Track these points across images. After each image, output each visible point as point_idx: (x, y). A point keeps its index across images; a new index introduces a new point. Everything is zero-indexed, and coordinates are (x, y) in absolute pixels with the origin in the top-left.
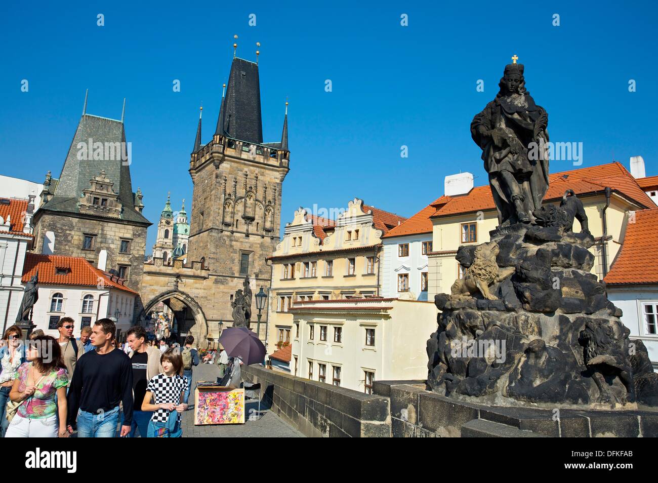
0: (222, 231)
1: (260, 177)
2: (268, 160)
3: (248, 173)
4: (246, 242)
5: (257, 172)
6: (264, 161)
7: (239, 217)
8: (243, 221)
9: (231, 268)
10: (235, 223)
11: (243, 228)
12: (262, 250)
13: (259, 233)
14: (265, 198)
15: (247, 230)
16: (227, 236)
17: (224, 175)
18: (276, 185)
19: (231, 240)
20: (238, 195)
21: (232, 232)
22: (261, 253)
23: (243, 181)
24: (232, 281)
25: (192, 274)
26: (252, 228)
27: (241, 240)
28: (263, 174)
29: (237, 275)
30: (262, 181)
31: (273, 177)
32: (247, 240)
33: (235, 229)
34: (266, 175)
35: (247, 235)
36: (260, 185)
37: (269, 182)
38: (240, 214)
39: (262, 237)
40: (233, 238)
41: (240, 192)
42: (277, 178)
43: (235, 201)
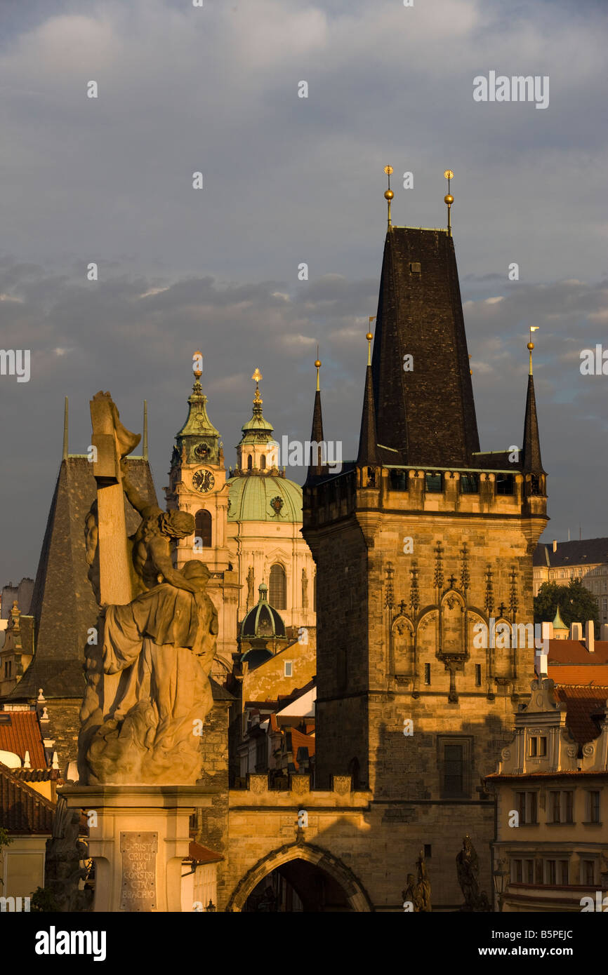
0: (390, 695)
1: (475, 551)
2: (491, 504)
3: (445, 544)
4: (452, 717)
5: (465, 538)
6: (481, 508)
7: (428, 656)
8: (441, 666)
9: (421, 782)
10: (422, 673)
11: (441, 682)
12: (492, 731)
13: (482, 689)
14: (489, 600)
15: (452, 687)
16: (407, 707)
17: (386, 559)
18: (517, 564)
19: (416, 716)
20: (424, 603)
21: (416, 695)
22: (490, 738)
23: (433, 568)
24: (426, 813)
25: (332, 804)
26: (465, 681)
27: (439, 712)
28: (481, 542)
29: (435, 797)
30: (479, 558)
31: (508, 544)
32: (453, 712)
33: (422, 687)
34: (490, 543)
35: (453, 698)
36: (475, 570)
37: (498, 560)
38: (432, 649)
39: (491, 697)
40: (421, 711)
41: (428, 594)
42: (517, 546)
43: (416, 619)
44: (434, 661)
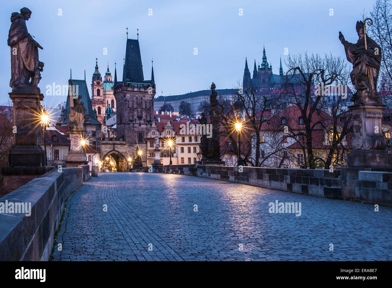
0: (129, 124)
1: (143, 98)
2: (146, 90)
3: (138, 97)
4: (140, 128)
5: (142, 96)
6: (144, 90)
7: (136, 117)
8: (138, 119)
9: (135, 140)
10: (135, 120)
11: (138, 122)
12: (147, 131)
13: (145, 123)
14: (146, 107)
15: (140, 123)
16: (132, 126)
17: (128, 99)
18: (150, 101)
19: (134, 128)
20: (135, 107)
21: (134, 124)
22: (147, 132)
23: (136, 101)
24: (136, 145)
25: (119, 143)
26: (142, 122)
27: (138, 127)
28: (144, 97)
29: (137, 142)
30: (144, 100)
31: (149, 97)
32: (140, 127)
33: (135, 123)
34: (146, 97)
35: (140, 125)
36: (143, 102)
37: (147, 100)
38: (136, 116)
39: (147, 125)
40: (134, 127)
41: (135, 106)
42: (151, 97)
43: (133, 110)
44: (136, 118)
